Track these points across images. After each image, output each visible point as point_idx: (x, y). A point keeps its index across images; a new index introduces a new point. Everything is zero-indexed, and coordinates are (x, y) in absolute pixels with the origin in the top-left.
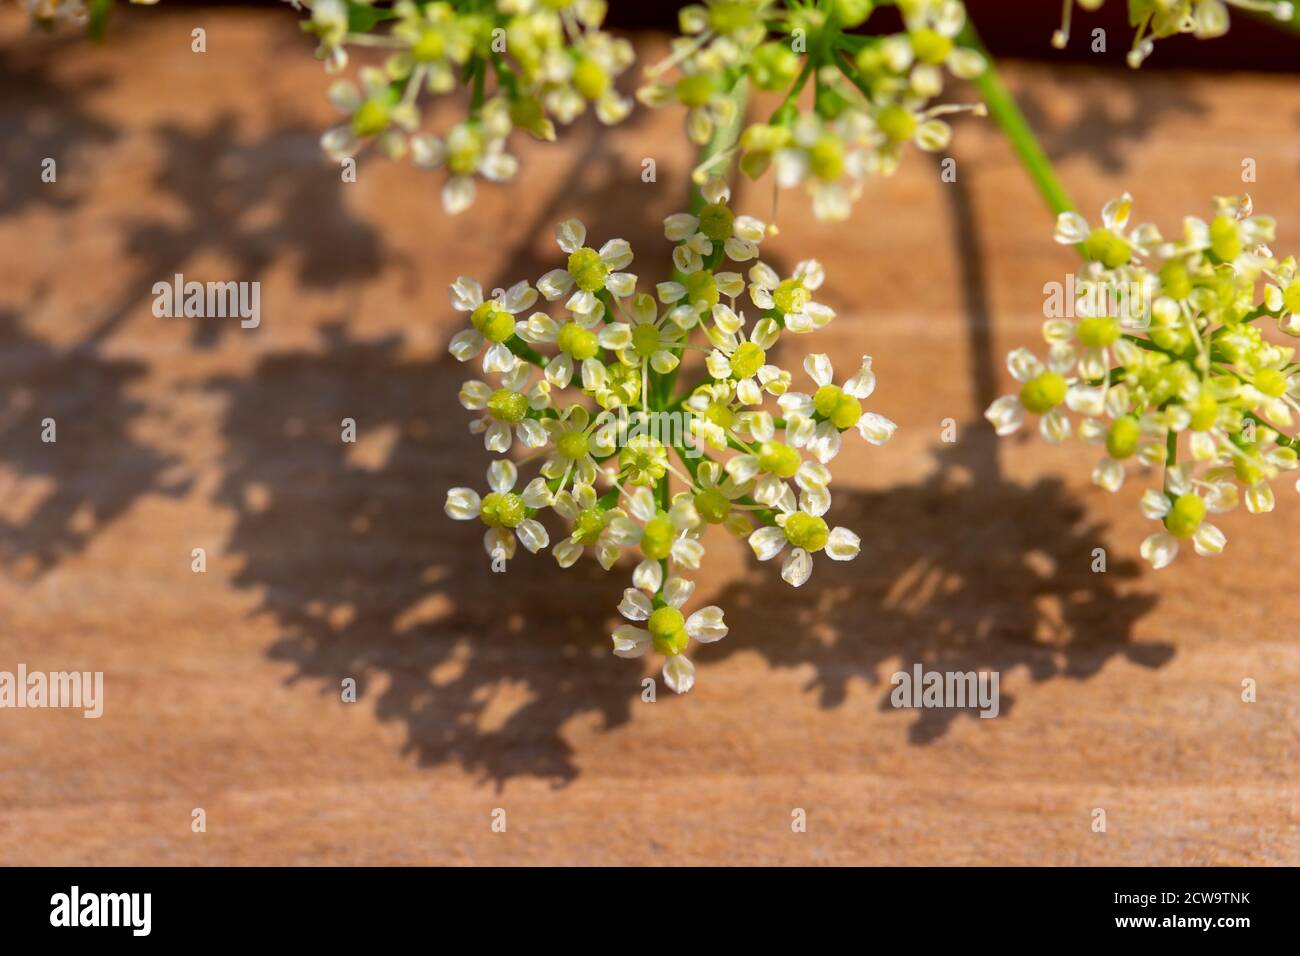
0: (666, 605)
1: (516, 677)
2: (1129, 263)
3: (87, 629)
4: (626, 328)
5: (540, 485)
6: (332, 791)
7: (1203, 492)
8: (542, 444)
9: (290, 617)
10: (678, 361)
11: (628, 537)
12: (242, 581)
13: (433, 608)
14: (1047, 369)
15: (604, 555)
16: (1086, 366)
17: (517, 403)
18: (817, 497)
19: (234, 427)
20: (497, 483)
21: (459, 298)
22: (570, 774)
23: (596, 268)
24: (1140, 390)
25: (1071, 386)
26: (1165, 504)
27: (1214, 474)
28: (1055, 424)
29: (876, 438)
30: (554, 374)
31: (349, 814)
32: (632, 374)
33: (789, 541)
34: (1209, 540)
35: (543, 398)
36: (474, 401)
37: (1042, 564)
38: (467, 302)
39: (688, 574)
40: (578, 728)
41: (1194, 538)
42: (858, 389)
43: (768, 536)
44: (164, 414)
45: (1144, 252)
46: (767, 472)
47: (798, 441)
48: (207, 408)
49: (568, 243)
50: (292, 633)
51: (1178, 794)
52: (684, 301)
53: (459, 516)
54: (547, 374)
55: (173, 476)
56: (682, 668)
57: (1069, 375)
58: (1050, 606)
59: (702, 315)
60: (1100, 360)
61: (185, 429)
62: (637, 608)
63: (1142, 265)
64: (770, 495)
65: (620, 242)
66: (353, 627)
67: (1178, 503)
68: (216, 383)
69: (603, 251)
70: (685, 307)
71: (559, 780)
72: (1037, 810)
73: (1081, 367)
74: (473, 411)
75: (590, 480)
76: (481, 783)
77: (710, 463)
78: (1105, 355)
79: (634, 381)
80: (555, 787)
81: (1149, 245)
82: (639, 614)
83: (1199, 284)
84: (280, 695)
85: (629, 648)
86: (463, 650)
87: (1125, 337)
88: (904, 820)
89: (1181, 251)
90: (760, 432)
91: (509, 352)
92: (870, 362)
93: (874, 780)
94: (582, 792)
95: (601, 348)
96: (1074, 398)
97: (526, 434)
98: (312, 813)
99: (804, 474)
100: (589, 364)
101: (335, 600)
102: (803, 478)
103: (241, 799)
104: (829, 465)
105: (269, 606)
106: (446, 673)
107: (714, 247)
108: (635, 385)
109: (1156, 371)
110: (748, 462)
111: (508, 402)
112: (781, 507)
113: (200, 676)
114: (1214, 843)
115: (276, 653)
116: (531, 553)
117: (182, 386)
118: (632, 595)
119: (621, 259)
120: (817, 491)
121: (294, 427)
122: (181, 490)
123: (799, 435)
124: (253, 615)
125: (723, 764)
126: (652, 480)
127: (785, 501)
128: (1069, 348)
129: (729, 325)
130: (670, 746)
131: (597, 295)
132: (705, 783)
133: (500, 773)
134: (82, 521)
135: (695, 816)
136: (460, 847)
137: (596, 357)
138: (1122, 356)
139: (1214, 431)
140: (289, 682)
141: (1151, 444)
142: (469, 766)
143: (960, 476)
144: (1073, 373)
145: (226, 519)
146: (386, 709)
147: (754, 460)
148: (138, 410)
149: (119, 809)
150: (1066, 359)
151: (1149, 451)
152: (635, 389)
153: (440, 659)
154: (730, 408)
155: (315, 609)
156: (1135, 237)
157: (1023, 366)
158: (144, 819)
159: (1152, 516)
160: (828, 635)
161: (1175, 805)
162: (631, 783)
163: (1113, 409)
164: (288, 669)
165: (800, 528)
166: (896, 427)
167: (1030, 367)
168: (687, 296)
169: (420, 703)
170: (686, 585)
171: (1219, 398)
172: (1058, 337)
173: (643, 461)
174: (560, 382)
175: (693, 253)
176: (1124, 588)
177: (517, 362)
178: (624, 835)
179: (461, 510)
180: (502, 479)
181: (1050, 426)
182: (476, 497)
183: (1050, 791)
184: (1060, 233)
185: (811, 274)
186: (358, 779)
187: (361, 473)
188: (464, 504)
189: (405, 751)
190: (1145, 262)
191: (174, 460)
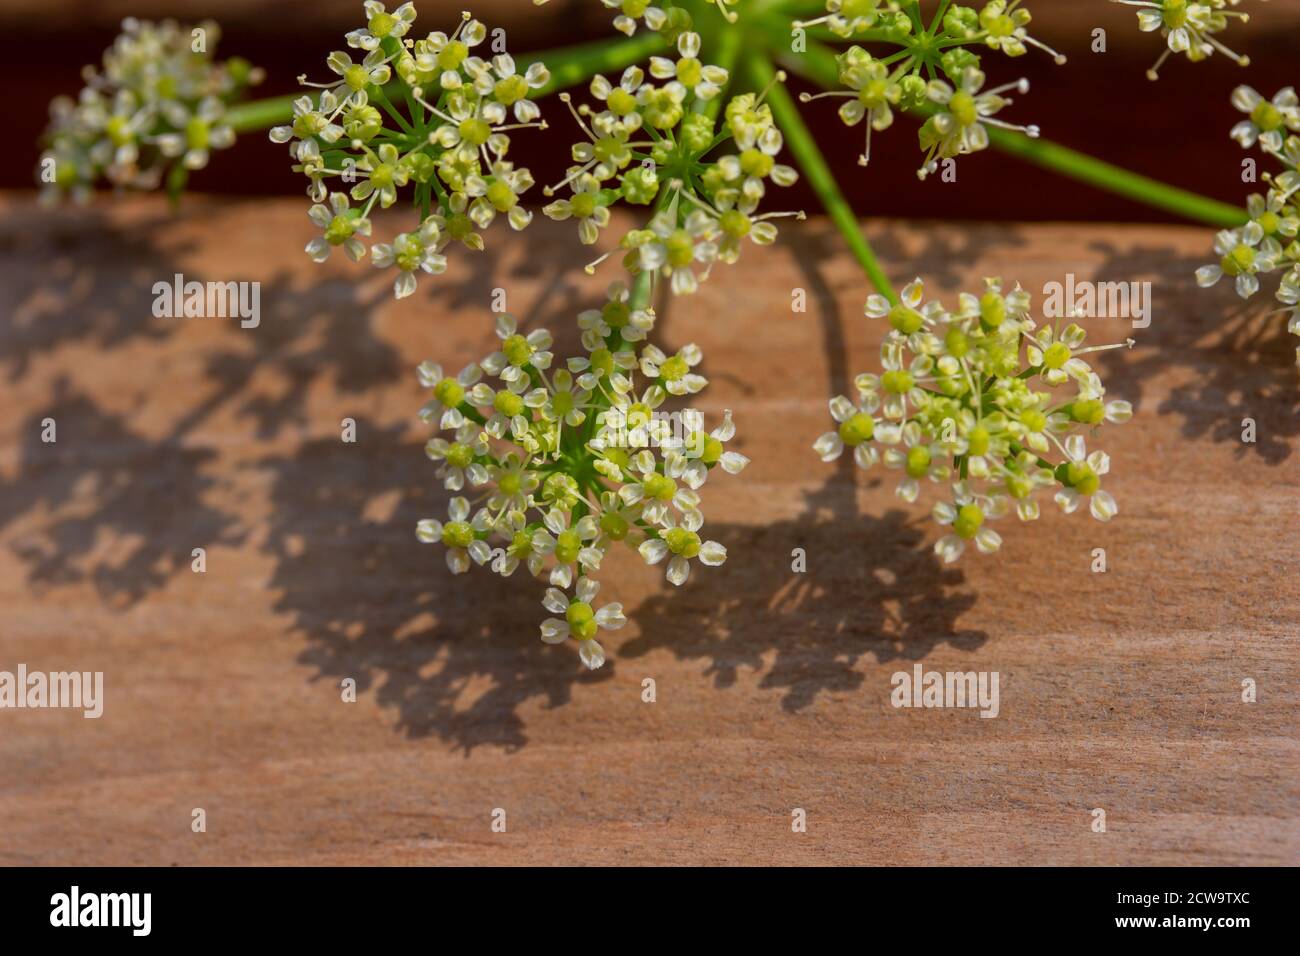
0: (579, 601)
1: (482, 672)
2: (922, 330)
3: (165, 645)
4: (543, 391)
5: (484, 513)
6: (343, 759)
7: (982, 502)
8: (485, 482)
9: (317, 633)
10: (584, 417)
11: (545, 547)
12: (280, 608)
13: (423, 622)
14: (859, 411)
15: (532, 565)
16: (889, 408)
17: (466, 451)
18: (691, 515)
19: (279, 495)
20: (455, 514)
21: (424, 377)
22: (520, 742)
23: (523, 347)
24: (930, 426)
25: (877, 424)
26: (952, 512)
27: (991, 490)
28: (866, 452)
29: (733, 470)
30: (491, 428)
31: (354, 776)
32: (551, 427)
33: (670, 551)
34: (989, 542)
35: (483, 446)
36: (437, 453)
37: (886, 576)
38: (431, 380)
39: (593, 576)
40: (529, 708)
41: (977, 539)
42: (723, 435)
43: (653, 546)
44: (228, 486)
45: (932, 322)
46: (652, 497)
47: (675, 474)
48: (260, 481)
49: (504, 332)
50: (318, 644)
51: (982, 747)
52: (589, 370)
53: (426, 540)
54: (487, 428)
55: (234, 530)
56: (595, 651)
57: (875, 415)
58: (893, 607)
59: (600, 380)
60: (899, 404)
61: (244, 497)
62: (557, 603)
63: (932, 332)
64: (652, 515)
65: (544, 331)
66: (362, 639)
67: (963, 512)
68: (267, 462)
69: (530, 337)
70: (589, 374)
71: (512, 747)
72: (874, 761)
73: (885, 410)
74: (436, 461)
75: (523, 509)
76: (454, 750)
77: (609, 493)
78: (903, 401)
79: (552, 432)
80: (508, 752)
81: (935, 316)
82: (558, 607)
83: (975, 345)
84: (306, 690)
85: (552, 634)
86: (444, 653)
87: (916, 385)
88: (772, 771)
89: (957, 318)
90: (644, 466)
91: (459, 414)
92: (730, 415)
93: (751, 742)
94: (529, 756)
95: (525, 407)
96: (879, 433)
97: (473, 474)
98: (328, 776)
99: (681, 499)
100: (517, 420)
101: (351, 619)
102: (680, 502)
103: (274, 766)
104: (700, 490)
105: (300, 625)
106: (429, 671)
107: (612, 332)
108: (553, 436)
109: (942, 411)
110: (635, 489)
111: (459, 450)
112: (663, 523)
113: (246, 678)
114: (1009, 783)
115: (304, 659)
116: (479, 566)
117: (243, 465)
118: (553, 593)
119: (544, 342)
120: (690, 511)
121: (325, 493)
122: (238, 541)
123: (675, 468)
124: (289, 631)
125: (637, 732)
126: (566, 506)
127: (667, 519)
128: (875, 394)
129: (622, 388)
130: (596, 720)
131: (523, 369)
132: (621, 747)
133: (468, 744)
134: (164, 565)
135: (613, 771)
136: (437, 798)
137: (522, 414)
138: (915, 399)
139: (988, 456)
140: (313, 680)
141: (939, 466)
142: (445, 738)
143: (826, 514)
144: (879, 413)
145: (271, 563)
146: (385, 697)
147: (641, 488)
148: (209, 483)
149: (184, 776)
150: (873, 402)
151: (937, 471)
152: (552, 439)
153: (425, 662)
154: (625, 452)
155: (335, 626)
156: (925, 310)
157: (842, 410)
158: (202, 783)
159: (943, 522)
160: (723, 634)
161: (980, 755)
162: (567, 748)
163: (910, 440)
164: (314, 670)
165: (677, 539)
166: (749, 461)
167: (847, 411)
168: (590, 367)
169: (411, 691)
170: (591, 584)
171: (991, 431)
172: (867, 387)
173: (560, 493)
174: (496, 434)
175: (596, 337)
176: (948, 591)
177: (466, 421)
178: (560, 787)
179: (429, 536)
180: (459, 511)
181: (863, 455)
182: (439, 525)
183: (884, 746)
184: (870, 310)
185: (691, 355)
186: (362, 750)
187: (373, 526)
188: (430, 531)
189: (398, 727)
190: (933, 329)
191: (234, 519)
